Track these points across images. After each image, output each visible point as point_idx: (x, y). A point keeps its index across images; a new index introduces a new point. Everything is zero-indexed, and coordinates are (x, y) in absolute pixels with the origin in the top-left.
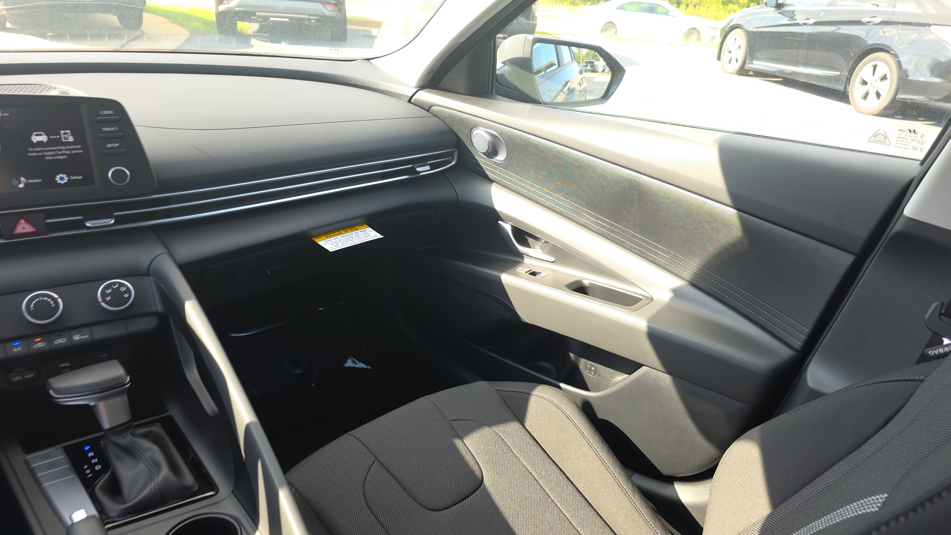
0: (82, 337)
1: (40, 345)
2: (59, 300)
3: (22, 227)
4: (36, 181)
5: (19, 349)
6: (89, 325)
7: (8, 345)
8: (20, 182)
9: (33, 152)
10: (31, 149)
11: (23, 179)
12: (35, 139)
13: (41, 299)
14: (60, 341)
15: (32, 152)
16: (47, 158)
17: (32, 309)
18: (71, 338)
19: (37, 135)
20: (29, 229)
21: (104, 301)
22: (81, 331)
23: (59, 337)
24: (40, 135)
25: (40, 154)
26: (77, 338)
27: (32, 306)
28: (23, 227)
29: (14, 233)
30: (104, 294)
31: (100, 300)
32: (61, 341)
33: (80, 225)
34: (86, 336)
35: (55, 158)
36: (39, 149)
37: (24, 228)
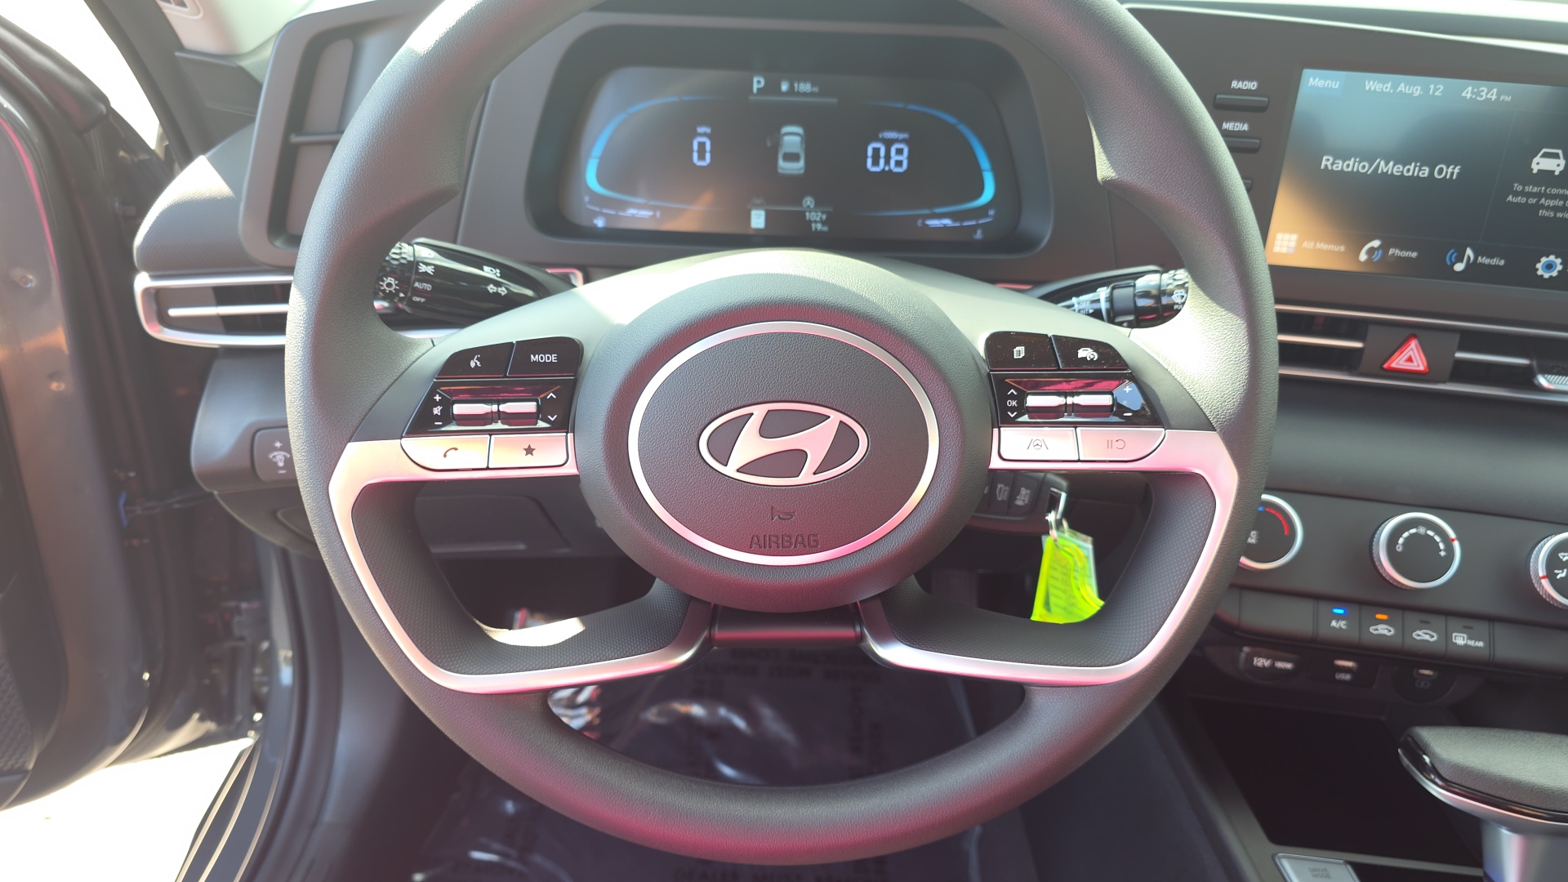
0: (1471, 643)
1: (1383, 630)
2: (1457, 545)
3: (1406, 357)
4: (1495, 261)
5: (1342, 624)
6: (1491, 619)
7: (1323, 607)
8: (1460, 260)
9: (1523, 194)
10: (1518, 187)
11: (1469, 252)
12: (1540, 164)
13: (1422, 530)
14: (1424, 636)
15: (1516, 194)
16: (1542, 213)
17: (1399, 548)
18: (1447, 637)
19: (1546, 155)
20: (1419, 364)
21: (1550, 576)
22: (1471, 628)
23: (1424, 624)
24: (1556, 156)
25: (1533, 201)
26: (1460, 639)
27: (1401, 541)
28: (1411, 358)
29: (1385, 366)
30: (1553, 562)
31: (1542, 572)
32: (1427, 637)
33: (1524, 378)
34: (1480, 644)
35: (1560, 215)
36: (1535, 190)
37: (1410, 360)
